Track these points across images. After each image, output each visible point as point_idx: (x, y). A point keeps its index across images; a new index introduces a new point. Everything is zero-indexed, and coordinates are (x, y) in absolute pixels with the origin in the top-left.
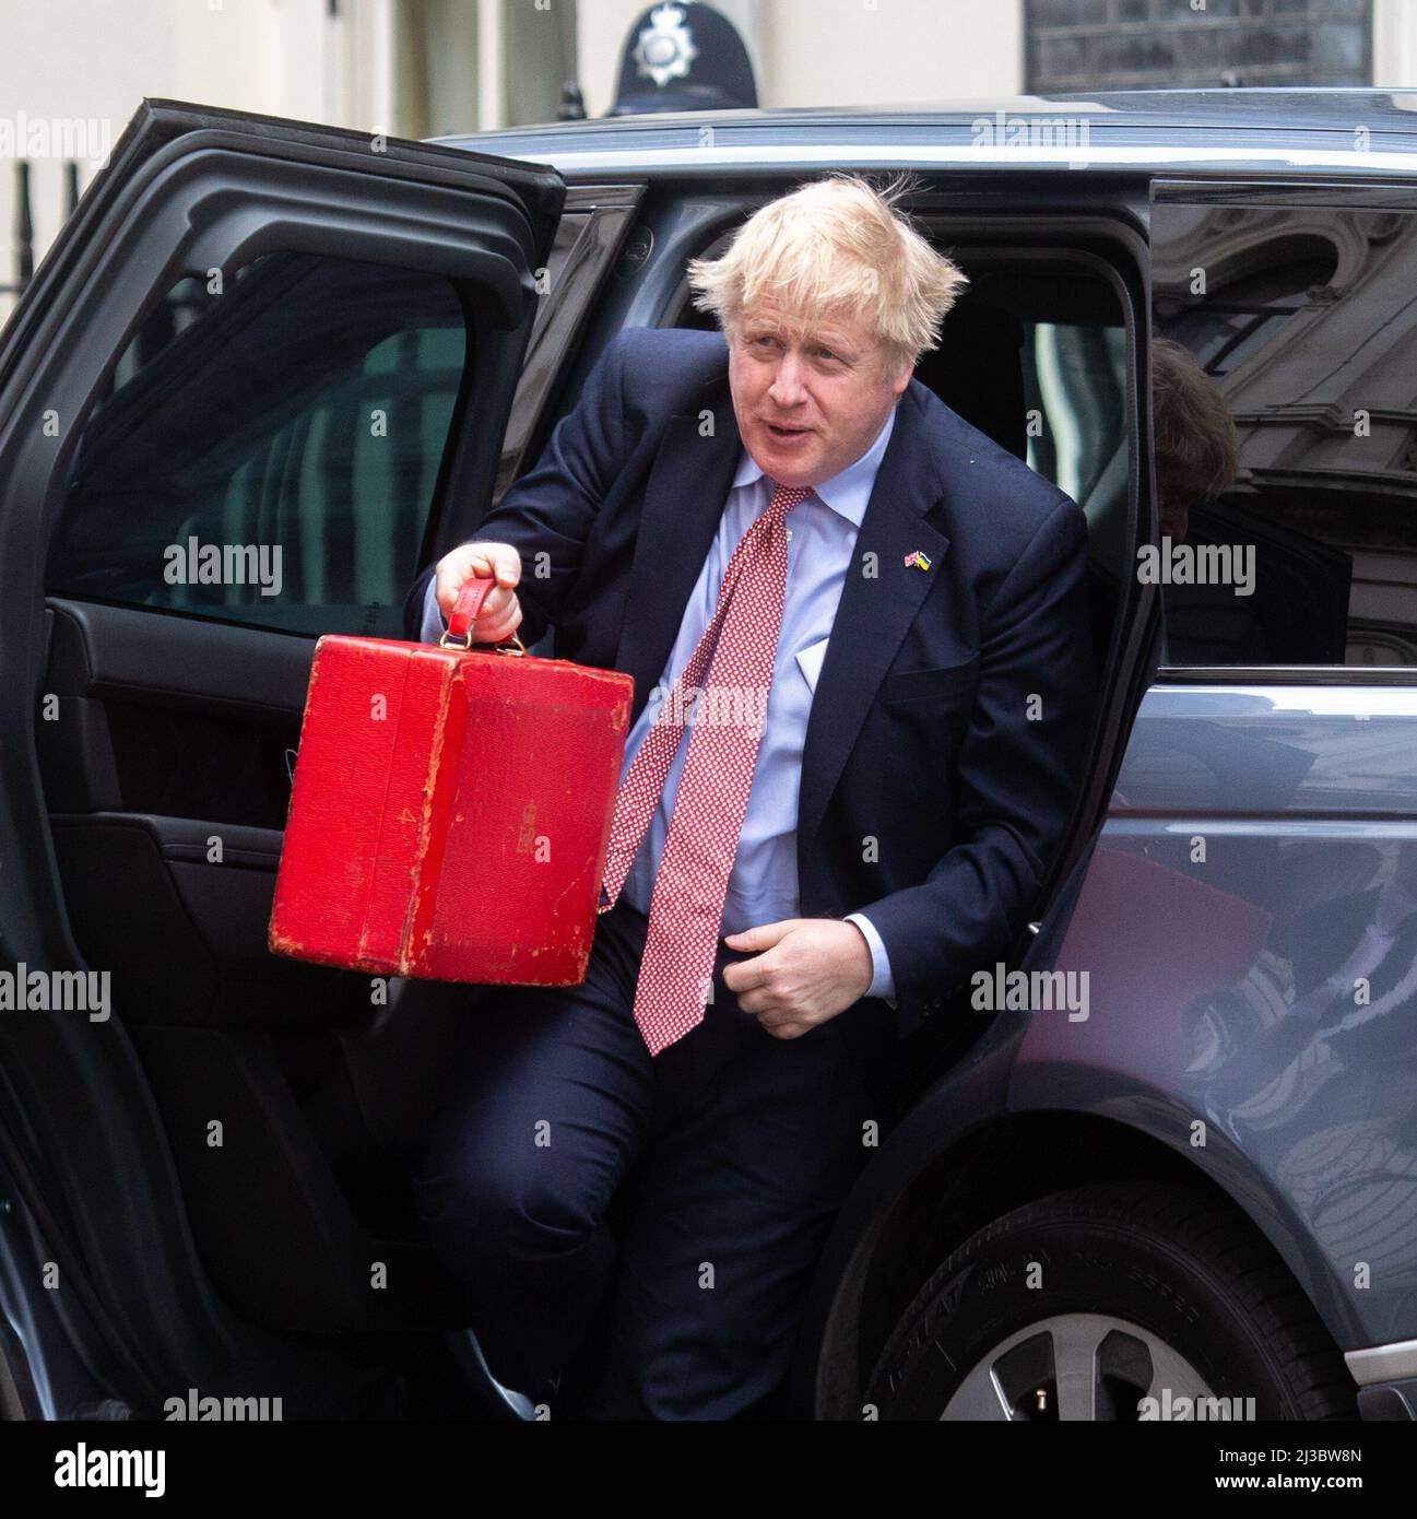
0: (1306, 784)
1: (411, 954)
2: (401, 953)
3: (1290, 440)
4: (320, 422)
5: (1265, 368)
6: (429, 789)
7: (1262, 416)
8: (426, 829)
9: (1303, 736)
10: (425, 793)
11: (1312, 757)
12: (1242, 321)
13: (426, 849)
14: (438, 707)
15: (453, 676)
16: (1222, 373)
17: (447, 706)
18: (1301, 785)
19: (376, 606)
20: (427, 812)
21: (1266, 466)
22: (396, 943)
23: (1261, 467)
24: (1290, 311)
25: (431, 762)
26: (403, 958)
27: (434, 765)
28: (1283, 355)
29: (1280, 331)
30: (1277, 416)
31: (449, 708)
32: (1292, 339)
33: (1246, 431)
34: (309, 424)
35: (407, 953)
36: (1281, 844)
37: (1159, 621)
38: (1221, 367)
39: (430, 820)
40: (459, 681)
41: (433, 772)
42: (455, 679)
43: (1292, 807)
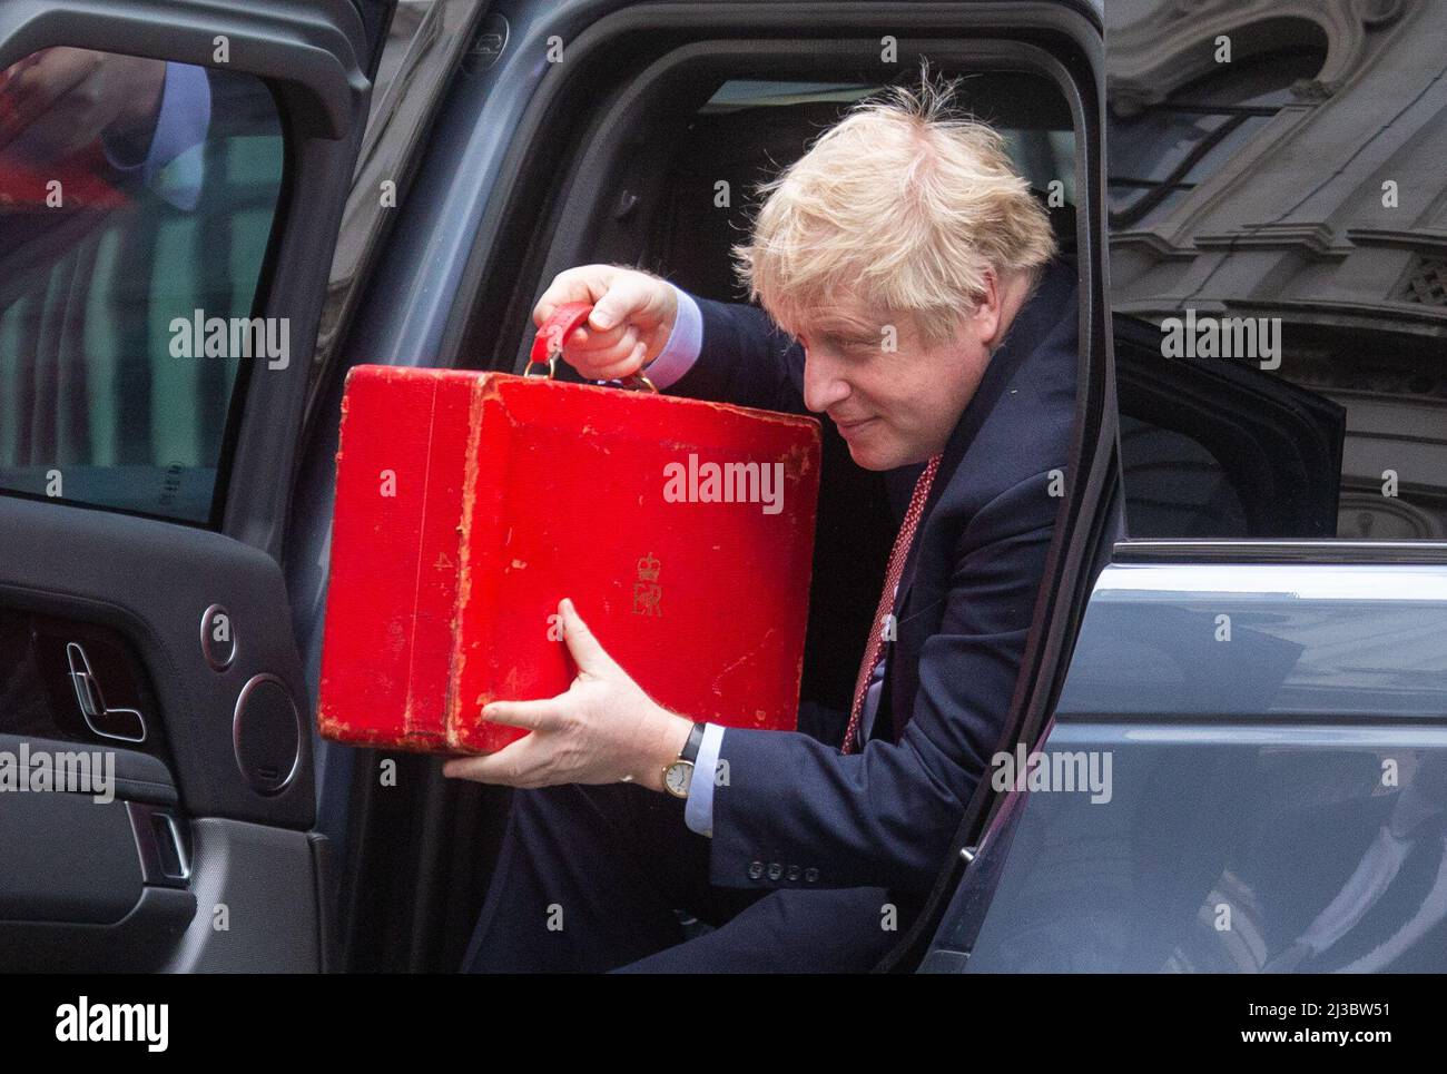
0: (1291, 681)
1: (459, 722)
2: (446, 721)
3: (1271, 267)
4: (110, 247)
5: (1240, 181)
6: (465, 527)
7: (1237, 238)
8: (464, 574)
9: (1289, 623)
10: (460, 533)
11: (1297, 649)
12: (1212, 123)
13: (468, 597)
14: (468, 431)
15: (483, 394)
16: (1190, 187)
17: (479, 429)
18: (1286, 681)
19: (176, 470)
20: (465, 554)
21: (1243, 297)
22: (440, 710)
23: (1235, 298)
24: (1271, 112)
25: (465, 496)
26: (450, 726)
27: (469, 500)
28: (1261, 165)
29: (1257, 136)
30: (1256, 237)
31: (482, 432)
32: (1272, 146)
33: (1218, 257)
34: (96, 251)
35: (454, 719)
36: (1262, 752)
37: (1117, 486)
38: (1188, 180)
39: (470, 563)
40: (492, 401)
41: (468, 507)
42: (489, 397)
43: (1274, 709)
